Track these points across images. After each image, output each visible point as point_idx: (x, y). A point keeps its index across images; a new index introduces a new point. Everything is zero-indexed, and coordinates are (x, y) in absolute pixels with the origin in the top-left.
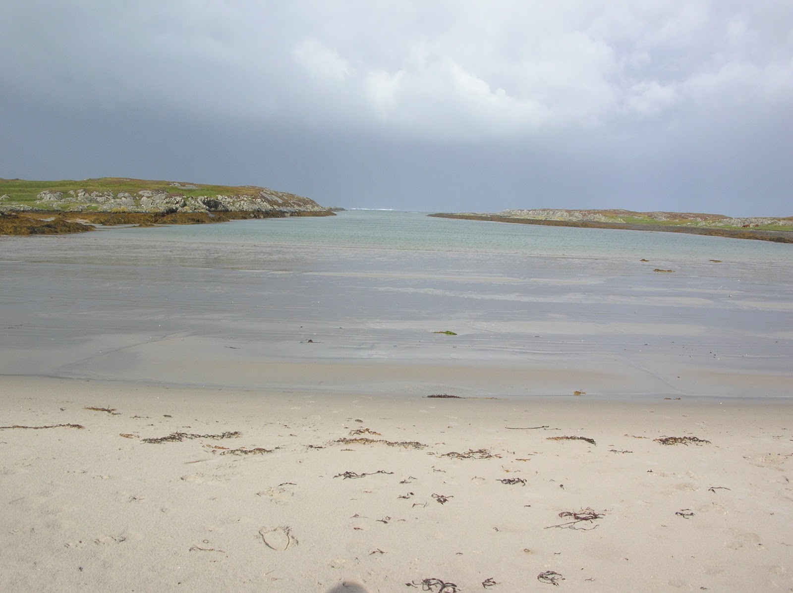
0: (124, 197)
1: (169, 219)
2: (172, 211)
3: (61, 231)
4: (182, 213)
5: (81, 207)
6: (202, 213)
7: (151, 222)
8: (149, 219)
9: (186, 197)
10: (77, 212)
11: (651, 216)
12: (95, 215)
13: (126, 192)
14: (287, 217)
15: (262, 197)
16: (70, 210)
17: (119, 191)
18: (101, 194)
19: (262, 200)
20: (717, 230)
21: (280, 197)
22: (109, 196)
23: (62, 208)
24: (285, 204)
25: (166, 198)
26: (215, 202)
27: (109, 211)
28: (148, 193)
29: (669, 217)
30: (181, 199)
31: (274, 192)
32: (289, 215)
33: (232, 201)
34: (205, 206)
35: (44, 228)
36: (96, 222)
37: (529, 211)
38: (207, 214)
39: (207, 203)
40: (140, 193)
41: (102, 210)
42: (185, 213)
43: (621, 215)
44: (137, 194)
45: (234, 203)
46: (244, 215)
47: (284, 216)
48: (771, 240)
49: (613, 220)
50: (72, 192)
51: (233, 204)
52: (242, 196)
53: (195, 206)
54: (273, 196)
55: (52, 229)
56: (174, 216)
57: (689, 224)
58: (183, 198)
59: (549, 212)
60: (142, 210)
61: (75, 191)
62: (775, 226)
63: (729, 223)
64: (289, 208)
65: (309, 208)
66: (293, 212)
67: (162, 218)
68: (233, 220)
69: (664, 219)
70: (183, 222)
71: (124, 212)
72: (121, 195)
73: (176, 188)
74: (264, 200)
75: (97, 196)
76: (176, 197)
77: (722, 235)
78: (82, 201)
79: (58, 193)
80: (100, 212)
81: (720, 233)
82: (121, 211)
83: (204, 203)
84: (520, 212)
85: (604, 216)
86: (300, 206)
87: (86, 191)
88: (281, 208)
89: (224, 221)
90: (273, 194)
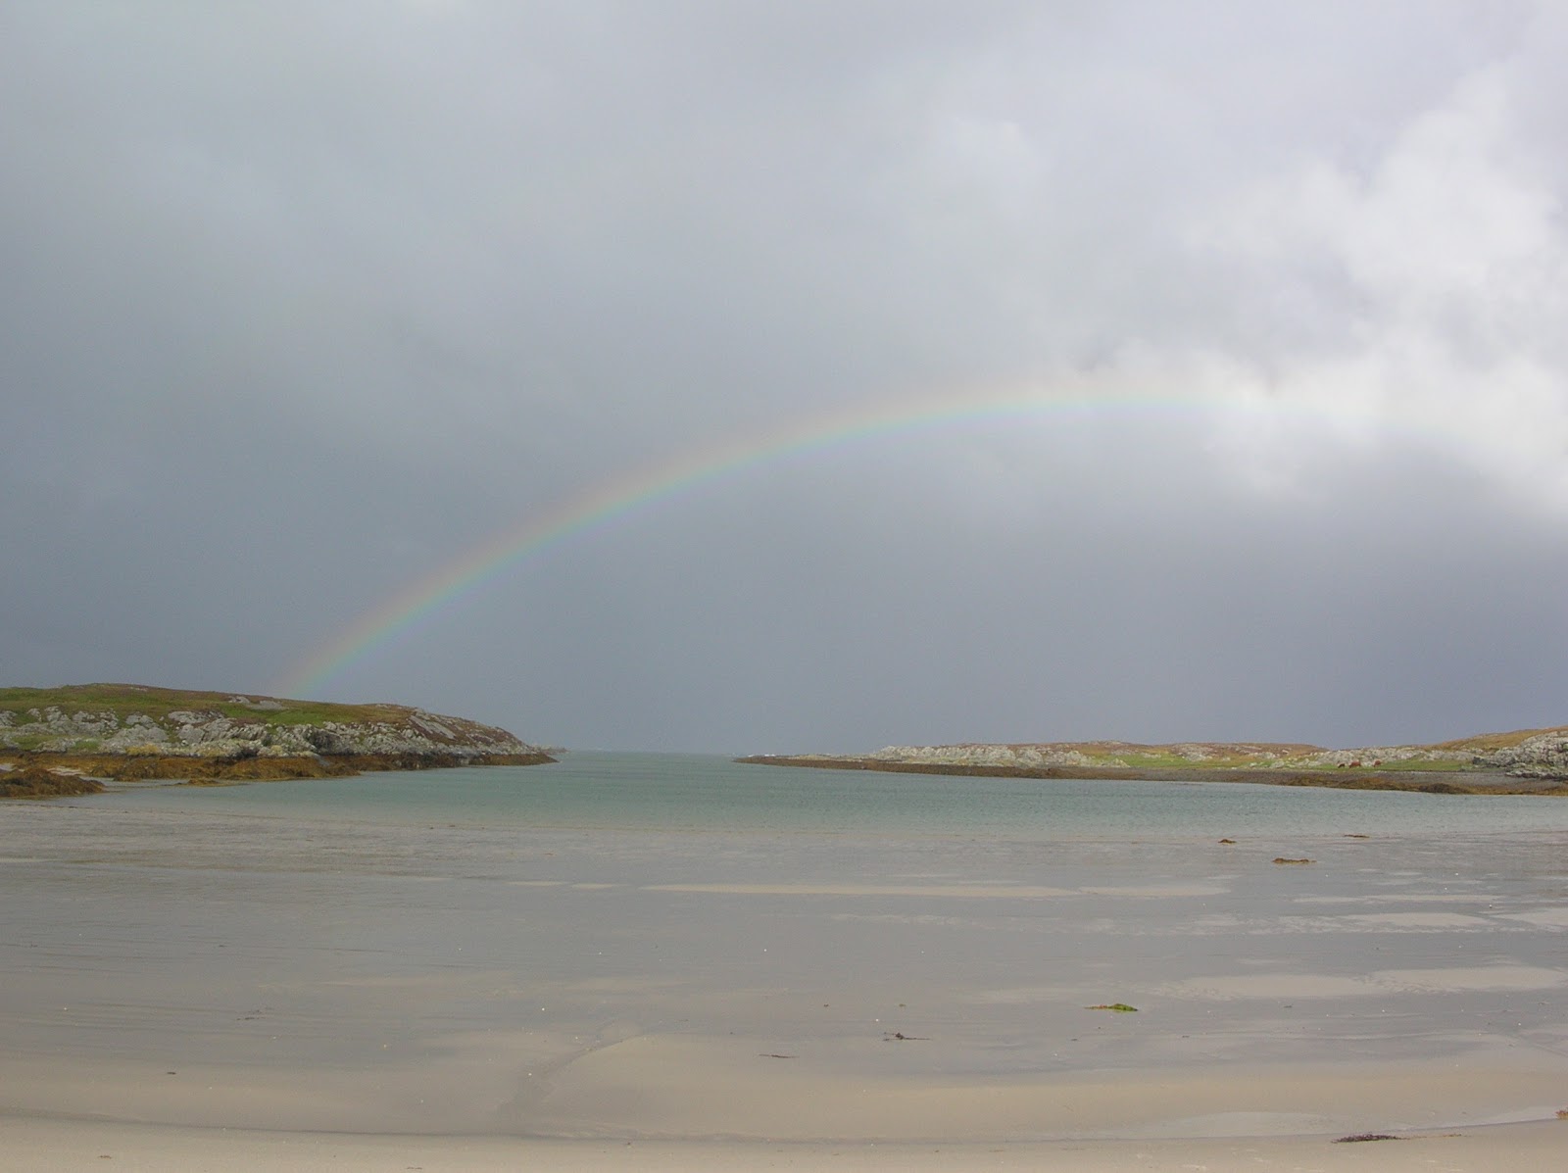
0: (140, 724)
1: (244, 771)
2: (246, 755)
3: (42, 792)
4: (267, 757)
5: (64, 743)
6: (306, 758)
7: (208, 776)
8: (204, 770)
9: (270, 726)
10: (56, 752)
11: (1175, 752)
12: (93, 759)
13: (144, 713)
14: (464, 766)
15: (415, 726)
16: (41, 748)
17: (130, 713)
18: (93, 717)
19: (415, 733)
20: (1315, 775)
21: (451, 727)
22: (110, 720)
23: (21, 743)
24: (460, 739)
25: (232, 727)
26: (328, 736)
27: (122, 752)
28: (188, 716)
29: (1211, 752)
30: (261, 728)
31: (438, 716)
32: (467, 762)
33: (357, 734)
34: (308, 745)
35: (8, 785)
36: (99, 774)
37: (936, 749)
38: (317, 760)
39: (314, 738)
40: (173, 715)
41: (107, 750)
42: (273, 757)
43: (1118, 753)
44: (166, 717)
45: (362, 737)
46: (384, 762)
47: (459, 765)
48: (1423, 789)
49: (1104, 762)
50: (34, 712)
51: (361, 740)
52: (375, 725)
53: (290, 743)
54: (435, 724)
55: (25, 788)
56: (252, 764)
57: (1253, 764)
58: (267, 728)
59: (975, 750)
60: (188, 750)
61: (41, 710)
62: (1422, 762)
63: (1332, 759)
64: (467, 749)
65: (505, 748)
66: (475, 757)
67: (228, 768)
68: (362, 773)
69: (1202, 757)
70: (271, 777)
71: (153, 755)
72: (132, 719)
73: (242, 707)
74: (417, 732)
75: (85, 720)
76: (251, 726)
77: (1325, 784)
78: (60, 729)
79: (7, 713)
80: (104, 754)
81: (1319, 781)
82: (147, 752)
83: (307, 739)
84: (915, 750)
85: (1086, 754)
86: (488, 744)
87: (64, 710)
88: (453, 749)
89: (349, 774)
90: (435, 721)
